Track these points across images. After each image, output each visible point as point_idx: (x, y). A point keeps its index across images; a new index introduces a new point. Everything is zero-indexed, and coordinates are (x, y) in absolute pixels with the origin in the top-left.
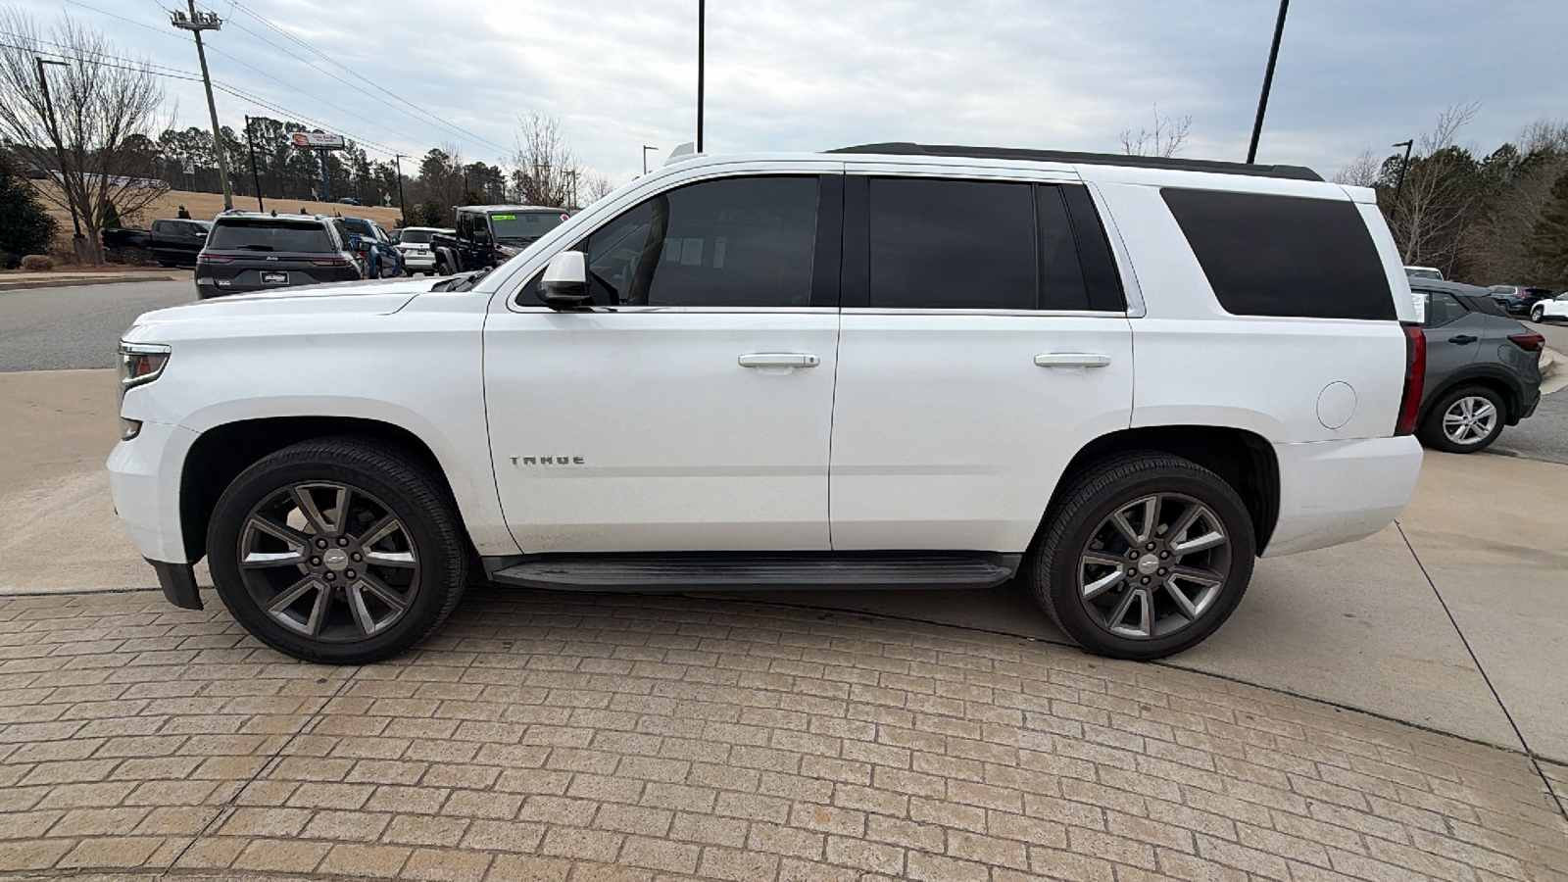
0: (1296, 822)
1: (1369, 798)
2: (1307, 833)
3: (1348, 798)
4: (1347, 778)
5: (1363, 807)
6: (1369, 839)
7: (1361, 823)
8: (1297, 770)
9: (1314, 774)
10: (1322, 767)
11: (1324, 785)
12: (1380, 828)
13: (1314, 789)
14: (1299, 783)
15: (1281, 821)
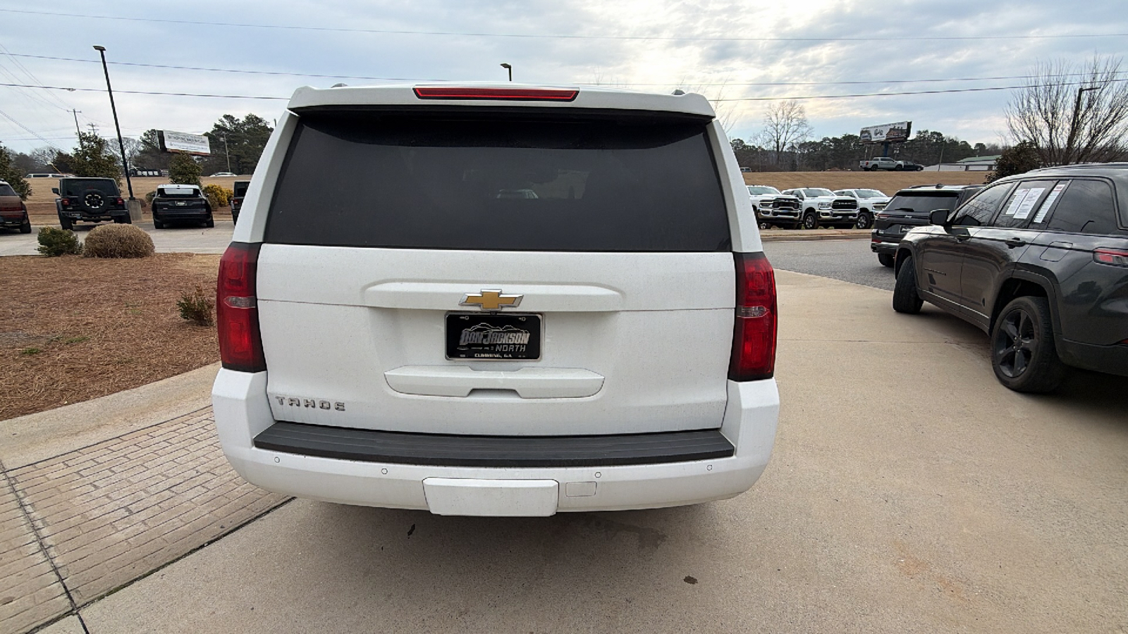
0: (198, 463)
1: (174, 494)
2: (190, 463)
3: (184, 487)
4: (190, 494)
5: (173, 489)
6: (164, 479)
7: (172, 482)
8: (215, 481)
9: (206, 485)
10: (205, 490)
11: (197, 483)
12: (162, 486)
13: (200, 480)
14: (209, 476)
15: (204, 459)
